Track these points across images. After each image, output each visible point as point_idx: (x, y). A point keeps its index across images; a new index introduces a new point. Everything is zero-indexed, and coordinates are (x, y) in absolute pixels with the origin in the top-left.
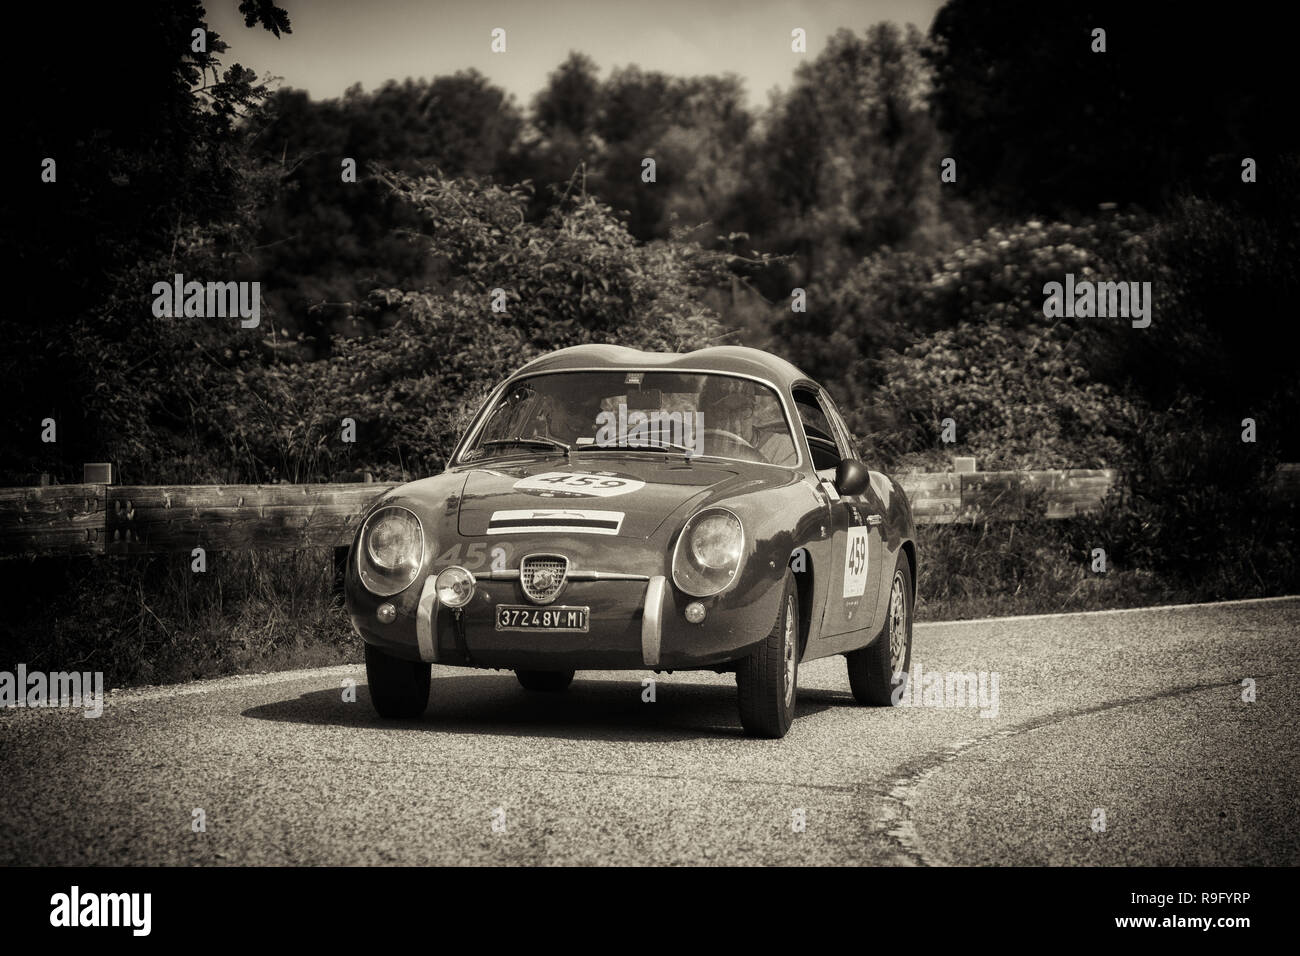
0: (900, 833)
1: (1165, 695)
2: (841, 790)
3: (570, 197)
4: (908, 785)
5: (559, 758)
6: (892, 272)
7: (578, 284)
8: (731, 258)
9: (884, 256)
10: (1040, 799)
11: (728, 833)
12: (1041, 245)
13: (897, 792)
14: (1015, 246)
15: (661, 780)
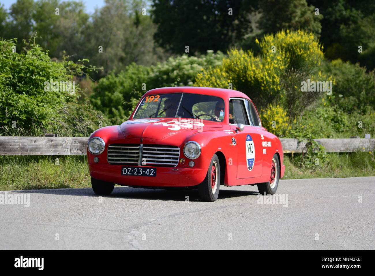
0: (133, 243)
1: (217, 208)
2: (115, 231)
3: (30, 44)
4: (136, 230)
5: (28, 220)
6: (136, 72)
7: (32, 73)
8: (83, 67)
9: (133, 67)
10: (176, 235)
11: (81, 241)
12: (187, 64)
13: (133, 232)
14: (178, 64)
15: (60, 227)
